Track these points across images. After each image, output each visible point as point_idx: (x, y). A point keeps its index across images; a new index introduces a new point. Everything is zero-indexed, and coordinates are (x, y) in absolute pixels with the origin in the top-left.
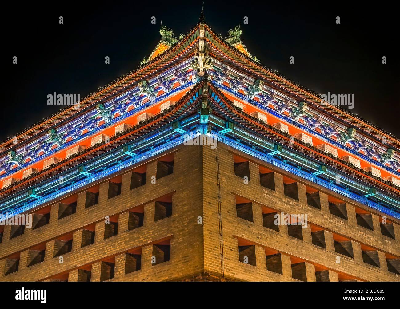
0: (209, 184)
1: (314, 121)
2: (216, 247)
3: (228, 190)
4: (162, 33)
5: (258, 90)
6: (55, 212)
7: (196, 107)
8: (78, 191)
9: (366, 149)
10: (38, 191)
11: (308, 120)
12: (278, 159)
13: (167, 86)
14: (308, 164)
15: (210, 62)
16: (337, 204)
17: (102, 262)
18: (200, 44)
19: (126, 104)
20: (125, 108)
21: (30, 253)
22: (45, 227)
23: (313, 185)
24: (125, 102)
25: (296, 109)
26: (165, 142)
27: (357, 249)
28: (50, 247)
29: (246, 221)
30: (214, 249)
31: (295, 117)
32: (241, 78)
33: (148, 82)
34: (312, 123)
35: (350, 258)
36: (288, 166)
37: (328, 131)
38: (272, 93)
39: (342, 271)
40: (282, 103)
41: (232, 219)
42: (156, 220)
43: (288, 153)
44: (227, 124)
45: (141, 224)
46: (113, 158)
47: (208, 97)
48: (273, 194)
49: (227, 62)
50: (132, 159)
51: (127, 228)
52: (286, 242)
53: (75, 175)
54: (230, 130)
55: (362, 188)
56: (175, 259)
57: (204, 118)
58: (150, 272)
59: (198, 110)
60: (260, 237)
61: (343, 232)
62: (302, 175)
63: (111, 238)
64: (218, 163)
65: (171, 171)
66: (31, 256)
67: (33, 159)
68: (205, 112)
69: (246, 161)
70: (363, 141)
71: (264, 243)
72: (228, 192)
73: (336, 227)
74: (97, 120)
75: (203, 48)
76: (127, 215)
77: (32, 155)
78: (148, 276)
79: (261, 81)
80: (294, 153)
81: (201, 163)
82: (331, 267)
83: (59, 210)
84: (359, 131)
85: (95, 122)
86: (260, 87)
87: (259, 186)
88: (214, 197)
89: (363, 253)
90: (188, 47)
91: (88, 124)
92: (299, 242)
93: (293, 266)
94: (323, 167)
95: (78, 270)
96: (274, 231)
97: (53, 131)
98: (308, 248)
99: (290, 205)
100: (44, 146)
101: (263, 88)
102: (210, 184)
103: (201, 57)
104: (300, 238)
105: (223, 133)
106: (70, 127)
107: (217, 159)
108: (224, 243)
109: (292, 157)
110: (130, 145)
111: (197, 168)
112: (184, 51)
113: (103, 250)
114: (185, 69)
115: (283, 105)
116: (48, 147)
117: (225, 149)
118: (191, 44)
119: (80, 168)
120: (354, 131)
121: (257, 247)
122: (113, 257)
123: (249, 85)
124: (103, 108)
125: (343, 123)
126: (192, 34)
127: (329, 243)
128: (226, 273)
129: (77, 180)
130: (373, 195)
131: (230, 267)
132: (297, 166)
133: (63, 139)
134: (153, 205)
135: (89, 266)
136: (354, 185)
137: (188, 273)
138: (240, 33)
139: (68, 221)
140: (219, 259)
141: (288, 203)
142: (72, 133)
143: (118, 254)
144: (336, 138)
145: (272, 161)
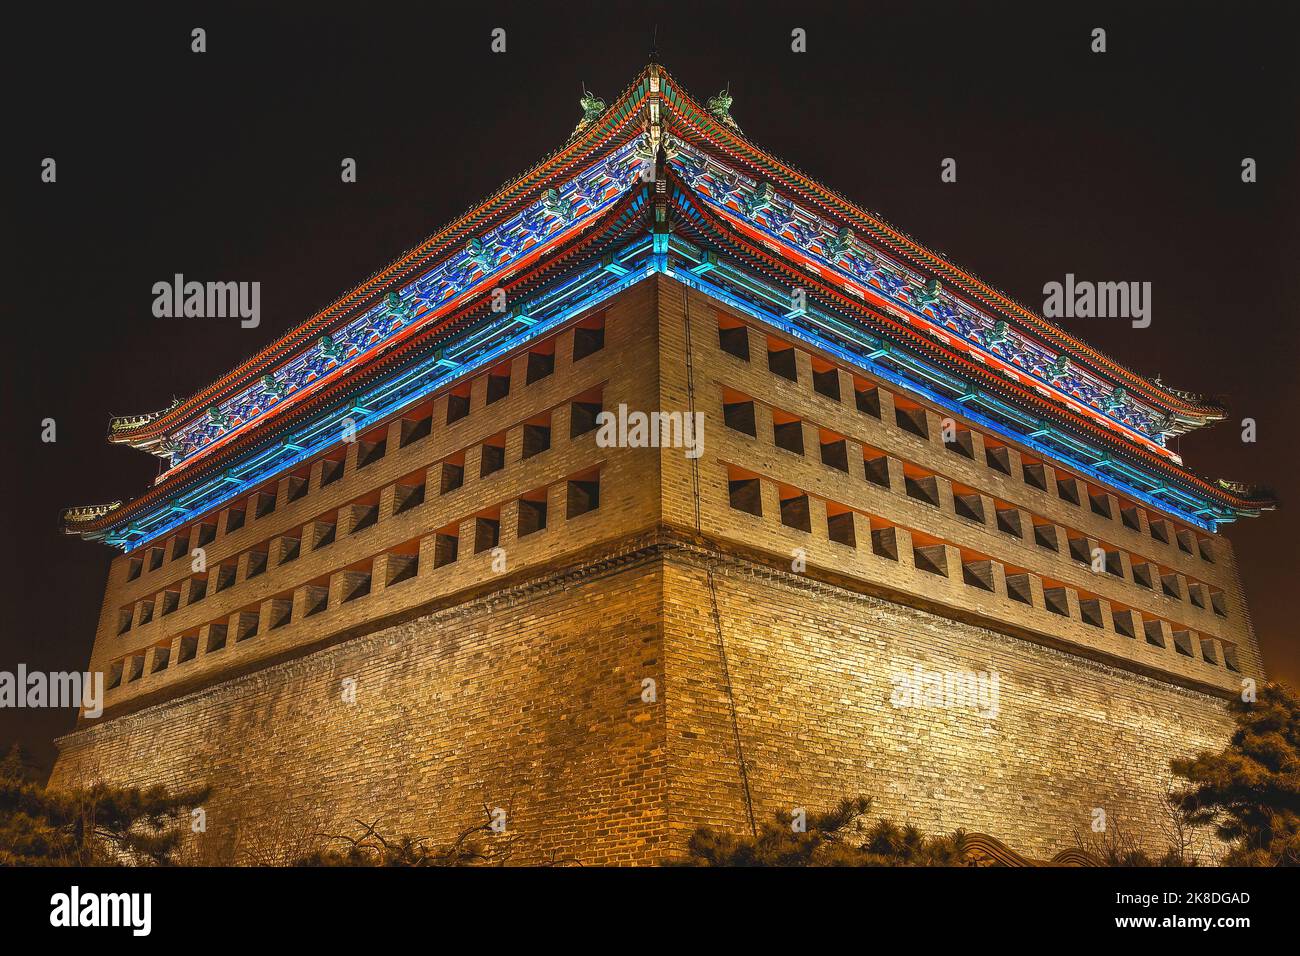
0: (671, 363)
1: (867, 266)
2: (684, 480)
3: (707, 377)
4: (584, 104)
5: (764, 201)
6: (394, 437)
7: (644, 219)
8: (435, 395)
9: (959, 321)
10: (366, 401)
11: (855, 263)
12: (803, 327)
13: (593, 195)
14: (858, 338)
15: (672, 144)
16: (909, 412)
17: (478, 519)
18: (652, 106)
19: (521, 237)
20: (518, 244)
21: (354, 509)
22: (379, 463)
23: (867, 376)
24: (519, 232)
25: (834, 242)
26: (591, 295)
27: (945, 491)
28: (388, 499)
29: (741, 434)
30: (681, 484)
31: (833, 256)
32: (732, 178)
33: (558, 192)
34: (864, 269)
35: (934, 507)
36: (821, 340)
37: (892, 285)
38: (790, 210)
39: (918, 529)
40: (808, 230)
41: (715, 430)
42: (573, 436)
43: (821, 315)
44: (705, 255)
45: (546, 445)
46: (495, 330)
47: (667, 199)
48: (794, 387)
49: (703, 146)
50: (530, 331)
51: (521, 455)
52: (818, 476)
53: (429, 367)
54: (709, 267)
55: (953, 385)
56: (607, 505)
57: (660, 242)
58: (562, 532)
59: (649, 226)
60: (769, 464)
61: (920, 460)
62: (845, 356)
63: (492, 475)
64: (688, 327)
65: (600, 345)
66: (357, 516)
67: (362, 350)
68: (661, 229)
69: (742, 325)
70: (955, 306)
71: (775, 475)
72: (709, 380)
73: (909, 451)
74: (469, 270)
75: (657, 116)
76: (521, 431)
77: (360, 342)
78: (559, 538)
79: (768, 185)
80: (831, 315)
81: (657, 325)
82: (899, 522)
83: (403, 431)
84: (947, 286)
85: (467, 273)
86: (767, 197)
87: (766, 371)
88: (681, 389)
89: (957, 499)
90: (630, 113)
91: (454, 278)
92: (841, 476)
93: (830, 520)
94: (885, 343)
95: (435, 535)
96: (795, 455)
97: (393, 295)
98: (858, 486)
99: (825, 409)
100: (379, 324)
101: (772, 198)
102: (673, 363)
103: (656, 133)
104: (844, 468)
105: (698, 273)
106: (422, 287)
107: (686, 318)
108: (701, 473)
109: (827, 323)
110: (525, 303)
111: (648, 334)
112: (621, 122)
113: (478, 497)
114: (625, 161)
115: (811, 234)
116: (386, 326)
117: (700, 301)
118: (634, 108)
119: (436, 353)
120: (938, 285)
121: (762, 482)
122: (497, 509)
123: (747, 192)
124: (478, 246)
125: (919, 270)
126: (636, 86)
127: (896, 479)
128: (703, 528)
129: (432, 377)
130: (973, 397)
131: (713, 518)
132: (837, 340)
133: (411, 310)
134: (568, 408)
135: (455, 526)
136: (939, 378)
137: (633, 528)
138: (729, 102)
139: (416, 450)
140: (691, 501)
141: (821, 406)
142: (426, 296)
143: (506, 502)
144: (906, 298)
145: (791, 329)
